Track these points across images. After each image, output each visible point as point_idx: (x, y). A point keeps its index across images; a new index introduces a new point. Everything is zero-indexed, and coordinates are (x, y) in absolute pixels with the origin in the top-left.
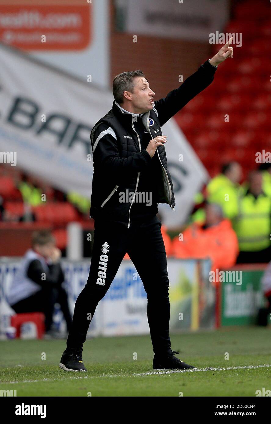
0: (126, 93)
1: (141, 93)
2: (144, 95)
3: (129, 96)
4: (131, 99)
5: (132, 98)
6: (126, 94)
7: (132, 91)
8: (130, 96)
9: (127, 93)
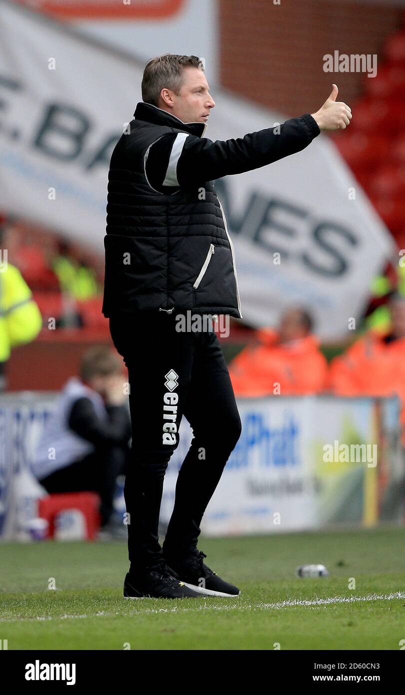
0: (165, 92)
1: (194, 98)
2: (197, 103)
3: (170, 99)
4: (172, 105)
5: (175, 103)
6: (165, 94)
7: (177, 91)
8: (172, 99)
9: (167, 92)
